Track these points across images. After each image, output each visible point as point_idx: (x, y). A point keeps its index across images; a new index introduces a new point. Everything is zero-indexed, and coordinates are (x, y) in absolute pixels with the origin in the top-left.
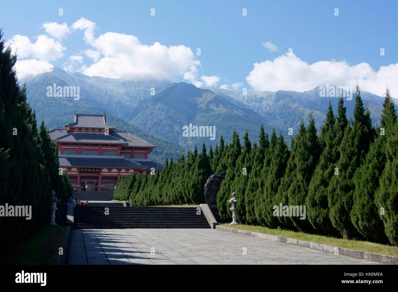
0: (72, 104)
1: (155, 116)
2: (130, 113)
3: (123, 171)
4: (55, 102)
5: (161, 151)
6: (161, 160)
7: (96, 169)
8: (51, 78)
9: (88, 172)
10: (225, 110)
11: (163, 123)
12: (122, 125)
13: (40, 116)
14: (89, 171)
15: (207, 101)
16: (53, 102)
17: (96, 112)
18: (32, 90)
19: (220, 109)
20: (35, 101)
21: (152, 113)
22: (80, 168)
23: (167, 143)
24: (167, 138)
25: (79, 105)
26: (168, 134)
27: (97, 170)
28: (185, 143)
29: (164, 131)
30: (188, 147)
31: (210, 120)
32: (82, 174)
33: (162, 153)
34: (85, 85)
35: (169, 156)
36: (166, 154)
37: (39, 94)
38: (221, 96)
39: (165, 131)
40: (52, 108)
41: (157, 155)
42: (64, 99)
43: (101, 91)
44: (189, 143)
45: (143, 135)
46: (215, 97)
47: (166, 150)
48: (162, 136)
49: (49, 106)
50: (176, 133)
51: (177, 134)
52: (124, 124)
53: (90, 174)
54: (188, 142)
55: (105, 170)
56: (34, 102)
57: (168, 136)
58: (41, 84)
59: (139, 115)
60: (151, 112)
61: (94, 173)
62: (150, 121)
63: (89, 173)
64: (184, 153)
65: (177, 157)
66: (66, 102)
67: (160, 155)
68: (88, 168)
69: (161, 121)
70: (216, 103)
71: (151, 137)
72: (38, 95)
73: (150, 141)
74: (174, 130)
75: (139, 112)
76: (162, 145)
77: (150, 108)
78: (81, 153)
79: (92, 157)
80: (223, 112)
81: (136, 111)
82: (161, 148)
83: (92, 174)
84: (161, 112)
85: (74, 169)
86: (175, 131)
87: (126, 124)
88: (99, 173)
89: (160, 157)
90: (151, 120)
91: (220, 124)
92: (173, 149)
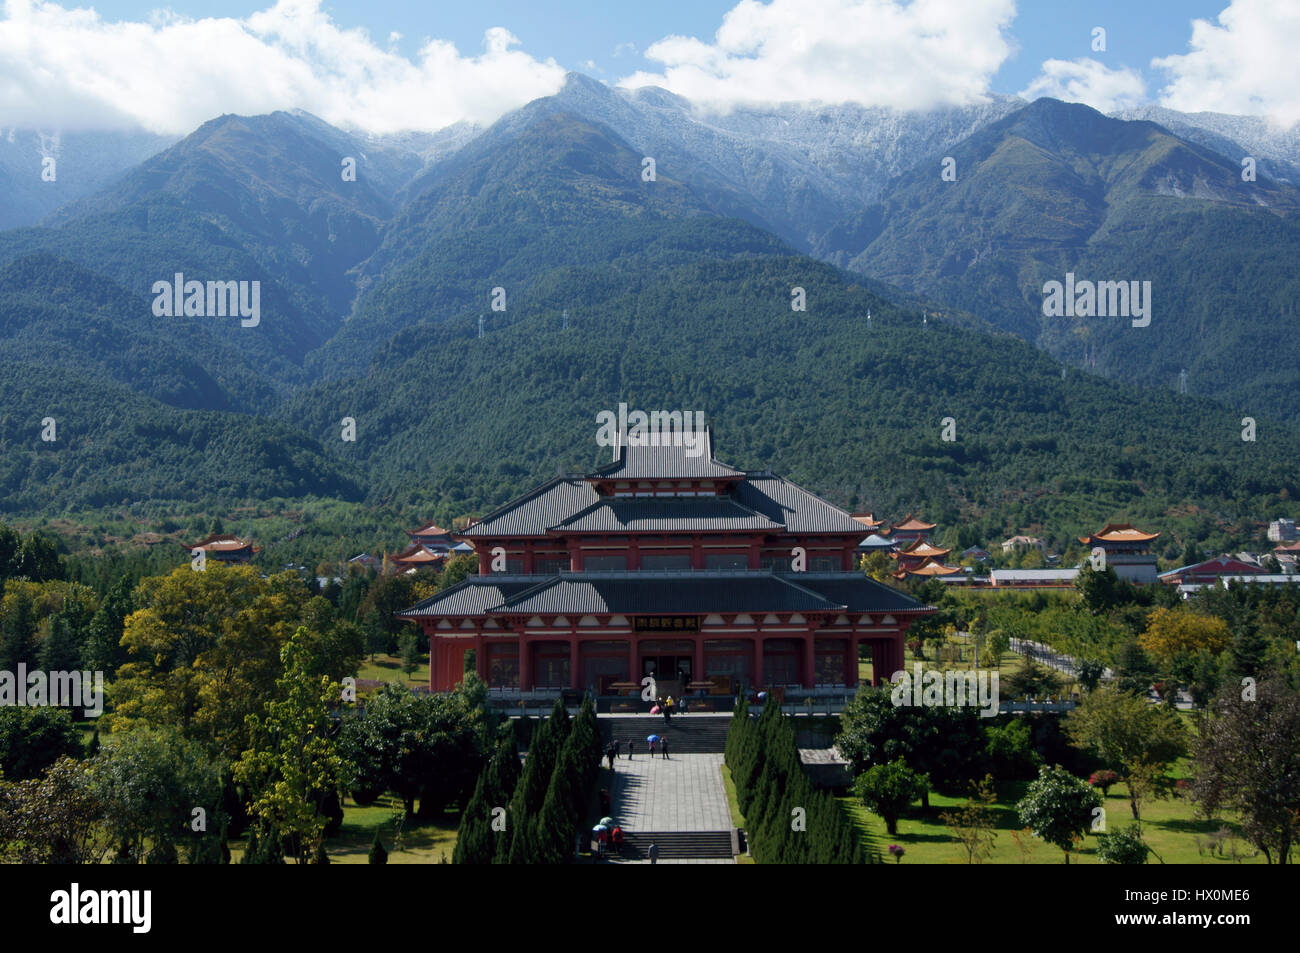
0: (639, 210)
1: (943, 234)
2: (850, 228)
3: (771, 619)
4: (578, 209)
5: (969, 375)
6: (967, 414)
7: (684, 618)
8: (560, 119)
9: (659, 629)
10: (1219, 198)
11: (975, 261)
12: (821, 281)
13: (528, 263)
14: (664, 625)
15: (1145, 168)
16: (573, 206)
17: (723, 235)
18: (494, 168)
19: (1199, 195)
20: (507, 208)
21: (935, 223)
22: (636, 617)
23: (989, 345)
24: (992, 318)
25: (665, 213)
26: (997, 303)
27: (688, 622)
28: (1061, 335)
29: (980, 291)
30: (1074, 350)
31: (1156, 240)
32: (645, 633)
33: (970, 385)
34: (680, 135)
35: (997, 393)
36: (988, 389)
37: (523, 179)
38: (1202, 143)
39: (984, 289)
40: (570, 230)
41: (952, 392)
42: (611, 195)
43: (740, 150)
44: (1079, 334)
45: (899, 319)
46: (1177, 150)
47: (987, 373)
48: (973, 311)
49: (555, 224)
50: (1026, 297)
51: (1030, 299)
52: (829, 281)
53: (667, 633)
54: (1076, 331)
55: (714, 619)
56: (505, 210)
57: (997, 309)
58: (526, 142)
59: (885, 233)
60: (931, 219)
61: (679, 629)
62: (926, 255)
63: (665, 629)
64: (1056, 379)
65: (1028, 398)
66: (615, 203)
67: (965, 393)
68: (660, 617)
69: (968, 255)
70: (1181, 171)
71: (930, 322)
72: (516, 186)
73: (927, 342)
74: (1020, 286)
75: (886, 225)
76: (970, 353)
77: (924, 204)
78: (637, 565)
79: (672, 575)
80: (1207, 206)
81: (874, 221)
82: (968, 366)
83: (675, 633)
84: (967, 219)
85: (619, 620)
86: (1024, 290)
87: (835, 279)
88: (695, 629)
89: (965, 400)
90: (929, 251)
91: (1198, 253)
92: (1012, 368)
